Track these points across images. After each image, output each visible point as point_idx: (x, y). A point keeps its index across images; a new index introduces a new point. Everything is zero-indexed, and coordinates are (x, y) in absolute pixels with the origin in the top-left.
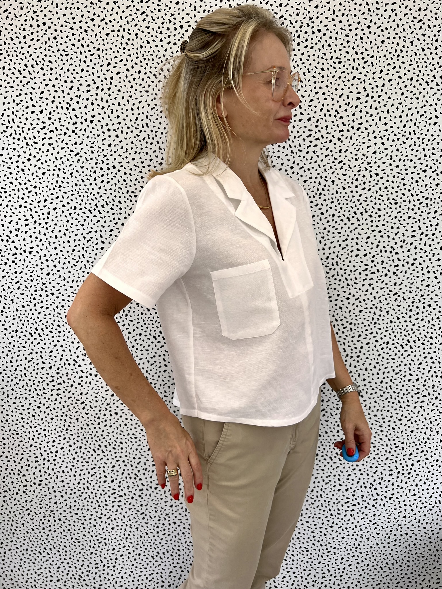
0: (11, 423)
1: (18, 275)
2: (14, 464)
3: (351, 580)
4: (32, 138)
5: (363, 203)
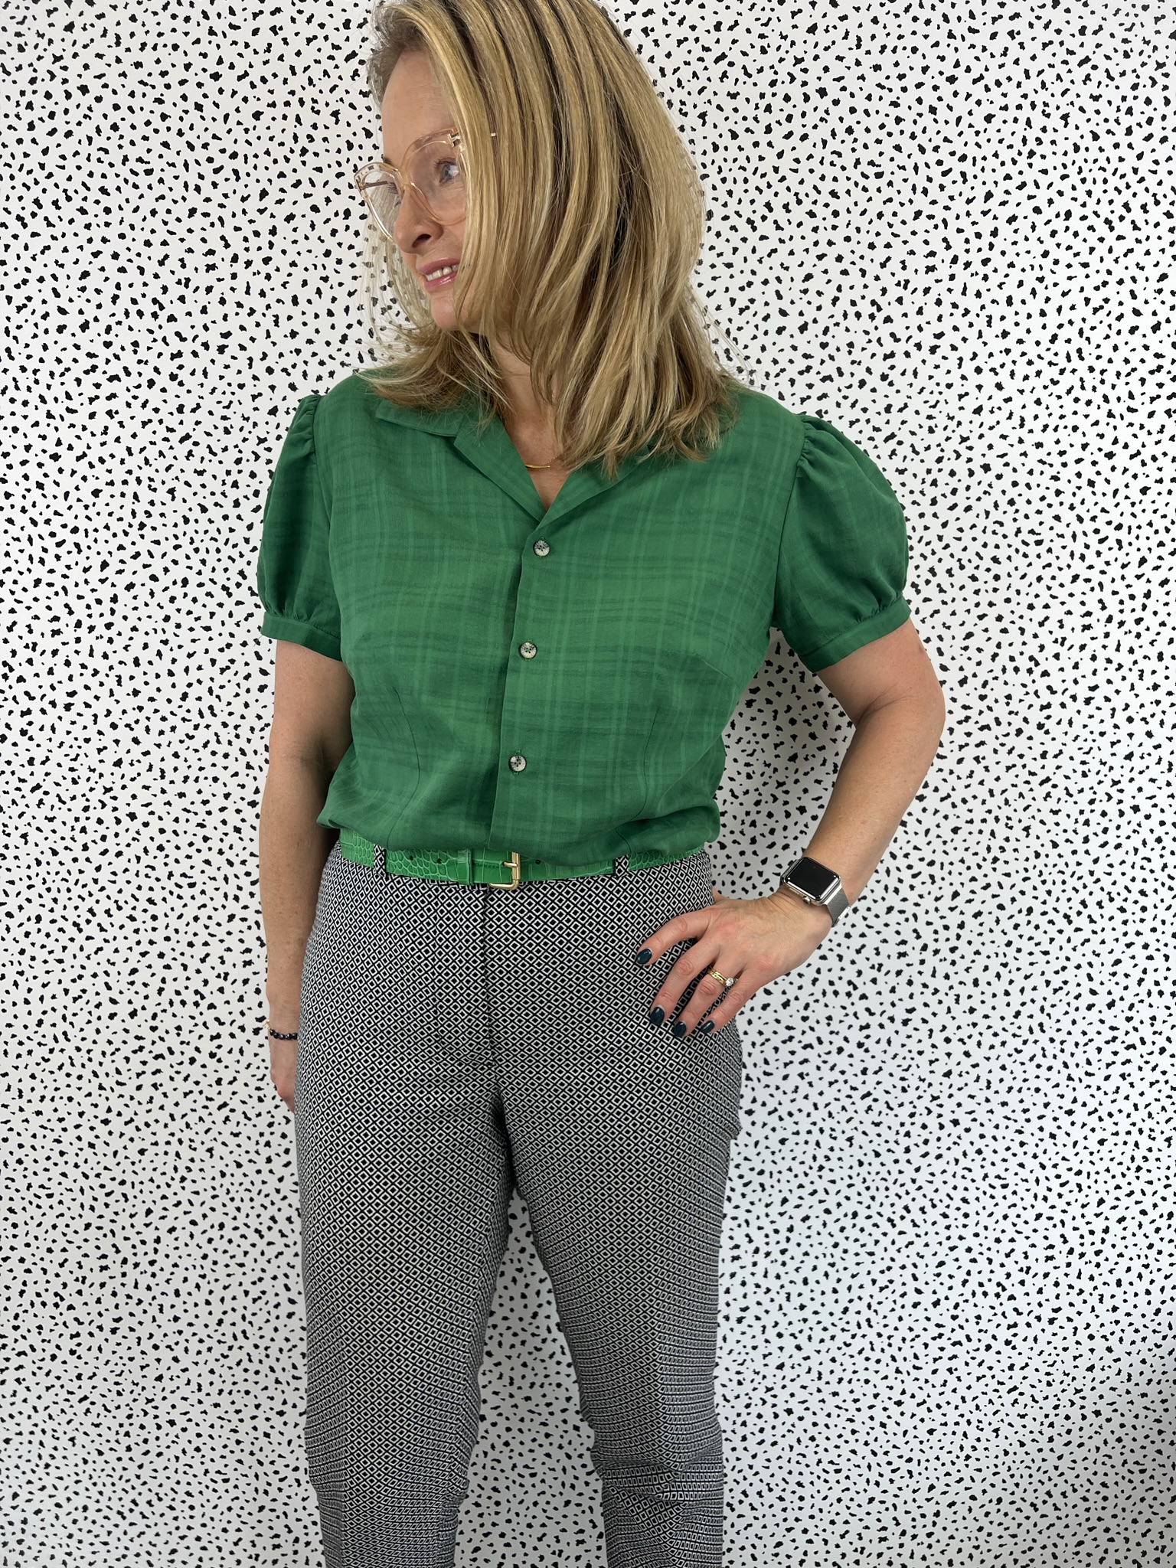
0: (32, 1167)
1: (37, 768)
2: (42, 1278)
3: (955, 1544)
4: (62, 397)
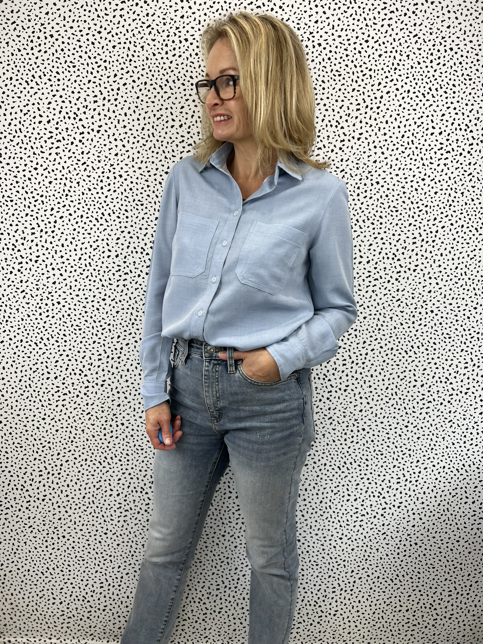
5: (439, 78)
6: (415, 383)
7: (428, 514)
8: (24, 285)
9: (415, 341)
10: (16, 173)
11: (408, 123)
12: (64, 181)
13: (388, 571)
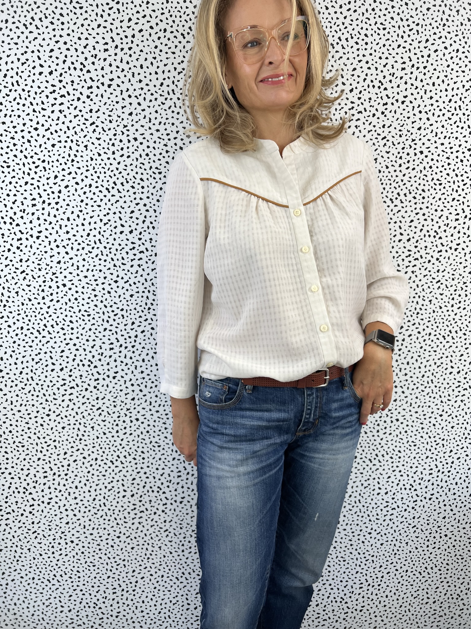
6: (451, 370)
7: (459, 504)
8: (24, 264)
9: (454, 325)
10: (13, 133)
11: (455, 86)
12: (69, 144)
13: (416, 564)
